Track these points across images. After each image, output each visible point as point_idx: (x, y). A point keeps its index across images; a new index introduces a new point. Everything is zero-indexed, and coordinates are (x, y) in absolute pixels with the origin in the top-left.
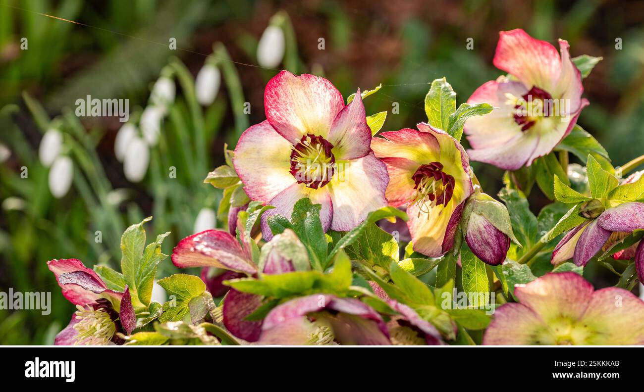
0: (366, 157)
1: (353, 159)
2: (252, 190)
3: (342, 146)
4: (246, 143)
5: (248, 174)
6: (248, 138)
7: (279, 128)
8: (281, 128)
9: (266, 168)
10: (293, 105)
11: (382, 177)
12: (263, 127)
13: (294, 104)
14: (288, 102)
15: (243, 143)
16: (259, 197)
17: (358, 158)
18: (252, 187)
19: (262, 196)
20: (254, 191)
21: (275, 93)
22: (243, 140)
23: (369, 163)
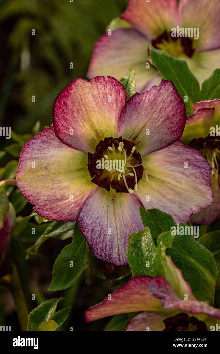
0: (169, 147)
1: (153, 152)
2: (44, 208)
3: (139, 142)
4: (27, 161)
5: (38, 193)
6: (28, 156)
7: (64, 138)
8: (67, 137)
9: (61, 183)
10: (80, 112)
11: (199, 164)
12: (39, 141)
13: (82, 111)
14: (75, 109)
15: (24, 163)
16: (54, 213)
17: (158, 150)
18: (44, 206)
19: (58, 212)
20: (47, 209)
21: (64, 104)
22: (23, 159)
23: (175, 153)
